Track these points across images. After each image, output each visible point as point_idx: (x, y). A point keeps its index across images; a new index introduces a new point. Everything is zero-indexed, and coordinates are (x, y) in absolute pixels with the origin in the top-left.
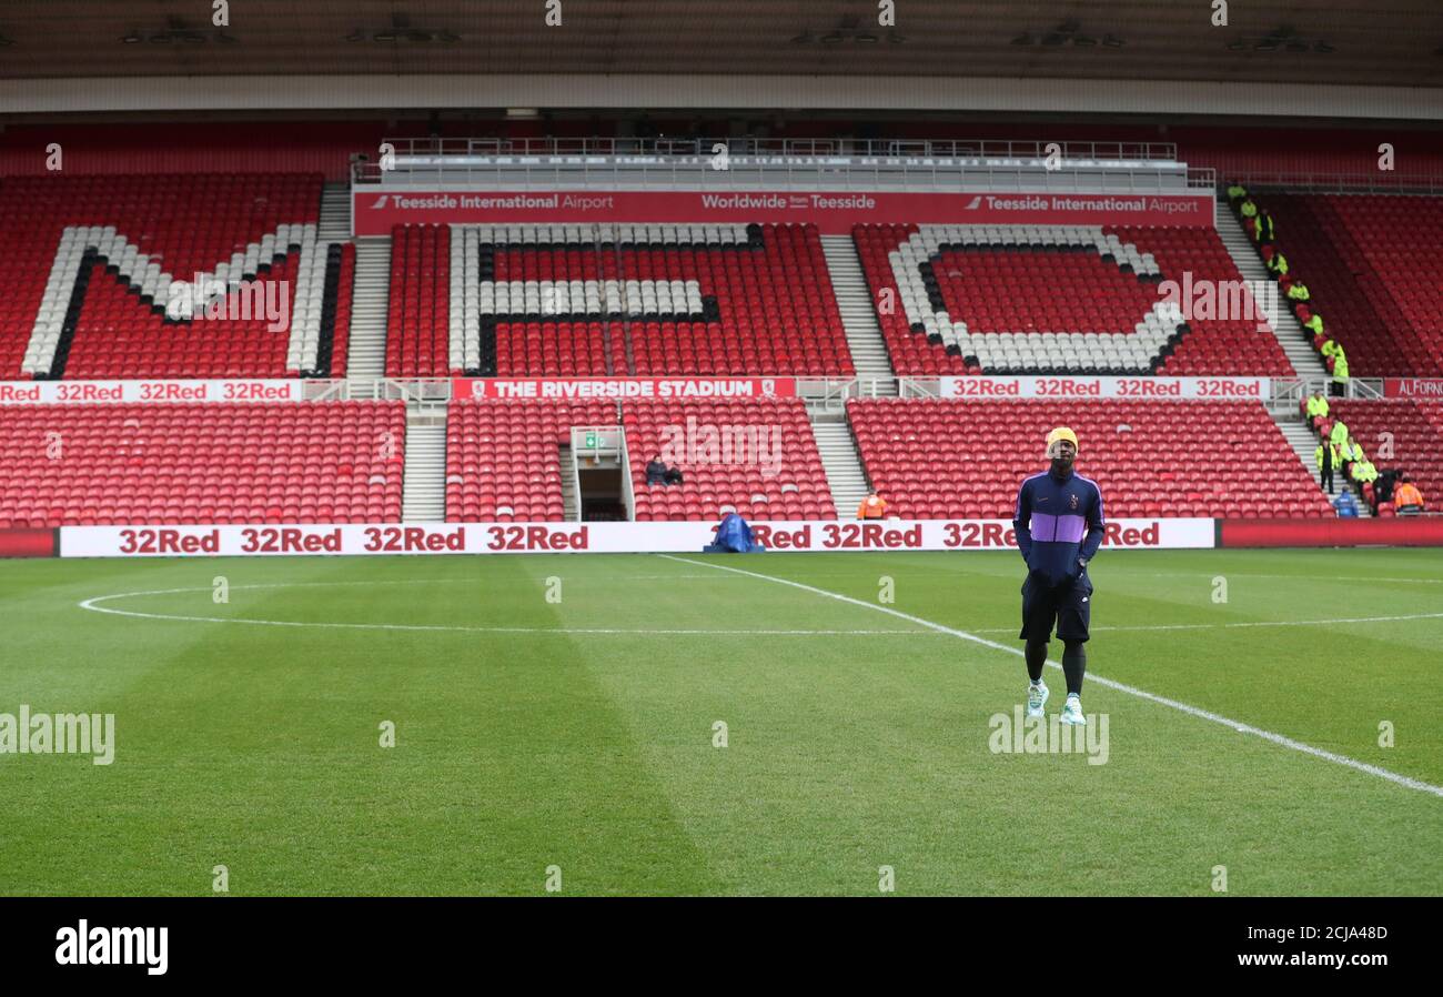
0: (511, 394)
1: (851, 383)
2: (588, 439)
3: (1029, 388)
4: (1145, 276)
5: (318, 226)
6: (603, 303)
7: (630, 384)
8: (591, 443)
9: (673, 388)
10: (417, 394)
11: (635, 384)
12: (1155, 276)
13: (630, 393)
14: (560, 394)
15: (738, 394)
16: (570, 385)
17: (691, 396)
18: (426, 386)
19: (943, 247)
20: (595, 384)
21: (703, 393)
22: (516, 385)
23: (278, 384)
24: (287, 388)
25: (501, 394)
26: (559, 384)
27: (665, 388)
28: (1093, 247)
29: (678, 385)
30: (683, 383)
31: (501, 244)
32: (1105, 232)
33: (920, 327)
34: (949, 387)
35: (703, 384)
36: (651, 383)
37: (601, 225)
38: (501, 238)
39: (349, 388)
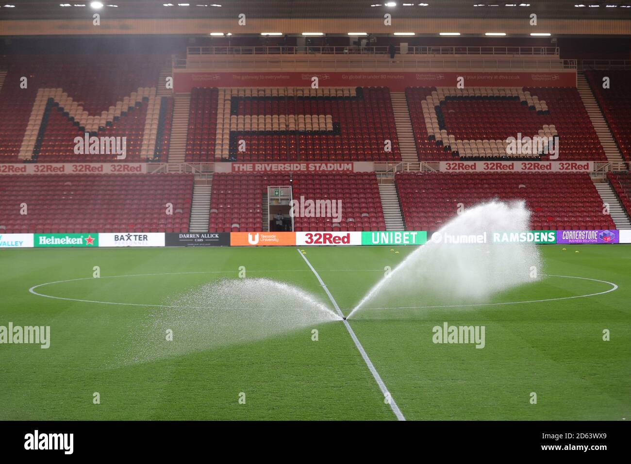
0: (241, 170)
1: (398, 164)
2: (276, 192)
3: (481, 167)
4: (541, 112)
5: (157, 88)
6: (287, 126)
7: (295, 165)
8: (277, 193)
9: (315, 167)
10: (199, 169)
11: (298, 165)
12: (545, 111)
13: (295, 169)
14: (263, 169)
15: (345, 169)
16: (268, 165)
17: (324, 171)
18: (203, 166)
19: (447, 98)
20: (280, 165)
21: (329, 169)
22: (243, 166)
23: (136, 165)
24: (140, 167)
25: (237, 170)
26: (263, 165)
27: (312, 167)
28: (518, 98)
29: (318, 165)
30: (320, 165)
31: (241, 97)
32: (524, 90)
33: (433, 137)
34: (443, 167)
35: (329, 165)
36: (305, 165)
37: (288, 88)
38: (241, 94)
39: (168, 167)
